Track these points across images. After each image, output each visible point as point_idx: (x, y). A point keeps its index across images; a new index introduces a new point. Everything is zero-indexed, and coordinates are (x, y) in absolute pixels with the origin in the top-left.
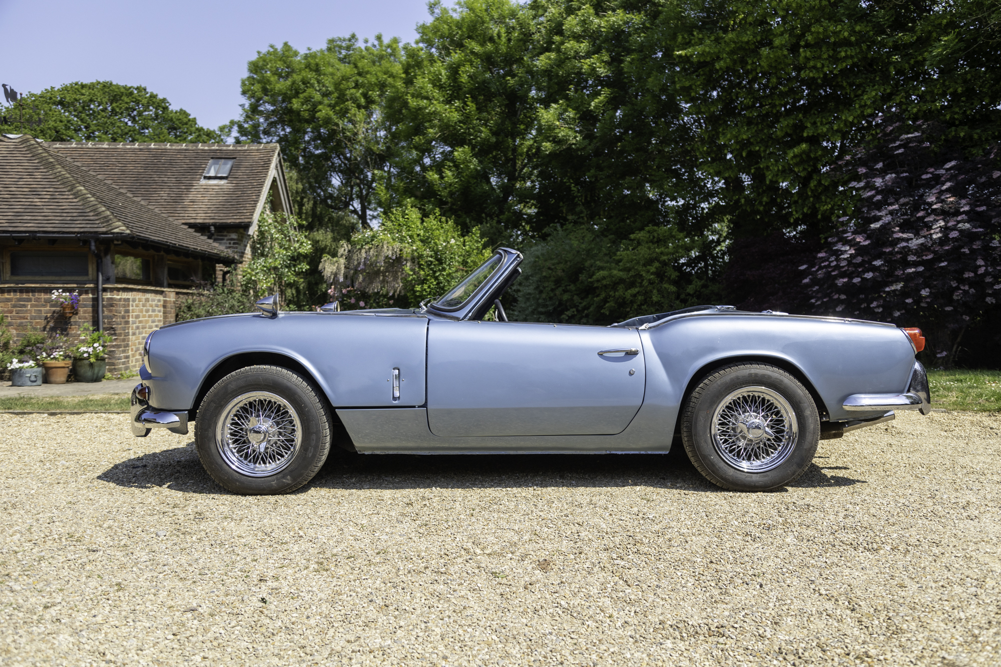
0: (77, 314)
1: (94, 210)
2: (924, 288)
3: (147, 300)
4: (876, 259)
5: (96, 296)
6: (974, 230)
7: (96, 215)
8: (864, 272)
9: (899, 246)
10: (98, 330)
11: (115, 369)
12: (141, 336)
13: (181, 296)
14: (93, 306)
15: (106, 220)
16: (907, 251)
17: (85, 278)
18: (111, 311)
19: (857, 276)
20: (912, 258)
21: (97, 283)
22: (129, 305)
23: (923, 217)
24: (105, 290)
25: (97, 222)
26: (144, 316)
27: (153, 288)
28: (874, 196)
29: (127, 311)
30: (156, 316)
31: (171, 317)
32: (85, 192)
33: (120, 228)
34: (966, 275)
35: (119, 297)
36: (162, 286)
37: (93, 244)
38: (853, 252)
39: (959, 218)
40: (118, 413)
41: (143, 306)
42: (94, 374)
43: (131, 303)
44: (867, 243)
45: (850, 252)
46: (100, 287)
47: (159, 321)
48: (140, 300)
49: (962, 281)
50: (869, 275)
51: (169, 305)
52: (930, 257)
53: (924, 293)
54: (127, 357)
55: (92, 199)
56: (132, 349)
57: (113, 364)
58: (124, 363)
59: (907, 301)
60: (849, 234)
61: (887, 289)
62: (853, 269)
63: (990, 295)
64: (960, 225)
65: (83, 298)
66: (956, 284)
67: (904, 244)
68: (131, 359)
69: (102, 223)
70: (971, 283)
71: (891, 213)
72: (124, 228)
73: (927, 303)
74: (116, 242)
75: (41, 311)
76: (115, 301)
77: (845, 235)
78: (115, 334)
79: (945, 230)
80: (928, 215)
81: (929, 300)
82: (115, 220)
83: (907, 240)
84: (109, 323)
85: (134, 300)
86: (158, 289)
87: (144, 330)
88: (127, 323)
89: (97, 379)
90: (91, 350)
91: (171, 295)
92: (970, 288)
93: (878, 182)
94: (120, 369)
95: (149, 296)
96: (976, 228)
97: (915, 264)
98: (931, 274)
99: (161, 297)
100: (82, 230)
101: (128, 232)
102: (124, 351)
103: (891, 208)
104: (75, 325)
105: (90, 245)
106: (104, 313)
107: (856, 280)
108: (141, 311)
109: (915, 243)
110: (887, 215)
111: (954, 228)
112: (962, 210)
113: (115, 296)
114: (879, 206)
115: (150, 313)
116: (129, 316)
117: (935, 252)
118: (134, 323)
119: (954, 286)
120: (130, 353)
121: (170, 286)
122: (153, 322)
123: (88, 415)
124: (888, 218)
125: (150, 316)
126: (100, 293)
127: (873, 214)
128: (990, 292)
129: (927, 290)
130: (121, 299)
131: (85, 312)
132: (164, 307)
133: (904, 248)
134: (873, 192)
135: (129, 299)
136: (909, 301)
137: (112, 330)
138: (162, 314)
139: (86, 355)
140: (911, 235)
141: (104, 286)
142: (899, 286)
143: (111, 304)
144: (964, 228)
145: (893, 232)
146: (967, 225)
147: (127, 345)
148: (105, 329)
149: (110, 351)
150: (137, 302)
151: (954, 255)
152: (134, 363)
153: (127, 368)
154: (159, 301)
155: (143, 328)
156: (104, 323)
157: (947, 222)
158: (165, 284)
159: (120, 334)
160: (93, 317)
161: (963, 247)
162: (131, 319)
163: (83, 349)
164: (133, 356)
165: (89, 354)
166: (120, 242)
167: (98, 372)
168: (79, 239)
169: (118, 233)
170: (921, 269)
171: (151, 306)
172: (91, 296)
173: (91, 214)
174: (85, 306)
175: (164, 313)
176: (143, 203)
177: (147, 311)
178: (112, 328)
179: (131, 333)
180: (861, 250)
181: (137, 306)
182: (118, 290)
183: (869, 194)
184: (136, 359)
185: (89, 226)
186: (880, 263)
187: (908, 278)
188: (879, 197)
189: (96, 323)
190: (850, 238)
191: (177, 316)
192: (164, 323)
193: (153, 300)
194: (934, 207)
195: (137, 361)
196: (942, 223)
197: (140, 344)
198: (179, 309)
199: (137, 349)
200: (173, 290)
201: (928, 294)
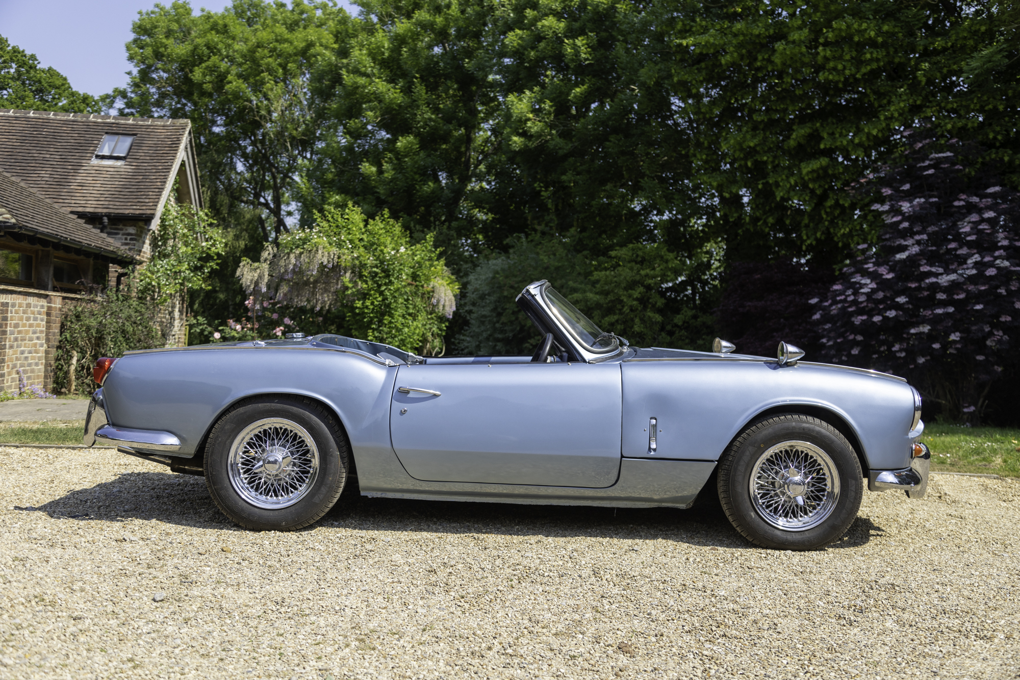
2: (954, 332)
3: (29, 305)
4: (899, 295)
6: (1013, 269)
8: (886, 309)
9: (927, 281)
12: (19, 349)
13: (69, 302)
16: (935, 288)
19: (878, 314)
20: (941, 296)
22: (7, 310)
23: (955, 249)
26: (24, 325)
27: (36, 291)
28: (900, 222)
29: (5, 319)
30: (38, 325)
31: (56, 328)
33: (3, 216)
34: (1002, 319)
36: (46, 289)
38: (875, 286)
39: (997, 253)
41: (24, 313)
43: (10, 308)
44: (890, 276)
45: (870, 286)
47: (41, 332)
48: (20, 306)
50: (892, 314)
51: (53, 313)
52: (962, 296)
53: (954, 337)
54: (2, 376)
56: (8, 365)
59: (934, 346)
60: (870, 265)
61: (913, 331)
62: (874, 305)
64: (998, 262)
66: (990, 328)
67: (933, 280)
68: (6, 377)
70: (1006, 328)
71: (918, 243)
72: (8, 216)
73: (957, 349)
77: (866, 266)
79: (981, 266)
80: (961, 246)
81: (959, 346)
83: (936, 275)
85: (13, 305)
86: (42, 292)
87: (23, 343)
88: (4, 332)
91: (57, 300)
92: (1004, 334)
93: (906, 206)
95: (31, 300)
96: (1015, 266)
97: (945, 304)
98: (963, 317)
99: (43, 302)
101: (13, 221)
103: (917, 237)
107: (877, 319)
108: (21, 319)
109: (944, 280)
110: (913, 245)
111: (991, 265)
112: (1000, 244)
114: (906, 233)
115: (31, 322)
116: (6, 324)
117: (967, 292)
118: (12, 333)
119: (987, 330)
120: (6, 370)
121: (55, 289)
122: (34, 333)
124: (915, 249)
125: (31, 326)
127: (899, 243)
129: (958, 334)
132: (48, 314)
133: (932, 284)
134: (899, 218)
135: (7, 303)
136: (936, 346)
138: (44, 323)
140: (941, 270)
142: (926, 329)
144: (1002, 265)
145: (920, 265)
146: (1006, 263)
147: (3, 361)
150: (17, 308)
151: (989, 297)
152: (9, 384)
153: (1, 389)
154: (42, 307)
155: (22, 340)
157: (983, 257)
158: (50, 286)
161: (998, 287)
162: (8, 329)
164: (9, 374)
166: (2, 234)
169: (1, 222)
170: (951, 310)
171: (33, 313)
175: (47, 322)
176: (22, 184)
177: (28, 319)
179: (7, 346)
180: (883, 284)
181: (17, 312)
183: (895, 219)
184: (12, 378)
186: (904, 300)
187: (935, 321)
188: (906, 224)
190: (871, 270)
191: (63, 325)
192: (47, 335)
193: (36, 306)
194: (969, 238)
195: (13, 380)
196: (977, 258)
197: (17, 359)
198: (66, 318)
199: (14, 366)
200: (58, 294)
201: (958, 339)
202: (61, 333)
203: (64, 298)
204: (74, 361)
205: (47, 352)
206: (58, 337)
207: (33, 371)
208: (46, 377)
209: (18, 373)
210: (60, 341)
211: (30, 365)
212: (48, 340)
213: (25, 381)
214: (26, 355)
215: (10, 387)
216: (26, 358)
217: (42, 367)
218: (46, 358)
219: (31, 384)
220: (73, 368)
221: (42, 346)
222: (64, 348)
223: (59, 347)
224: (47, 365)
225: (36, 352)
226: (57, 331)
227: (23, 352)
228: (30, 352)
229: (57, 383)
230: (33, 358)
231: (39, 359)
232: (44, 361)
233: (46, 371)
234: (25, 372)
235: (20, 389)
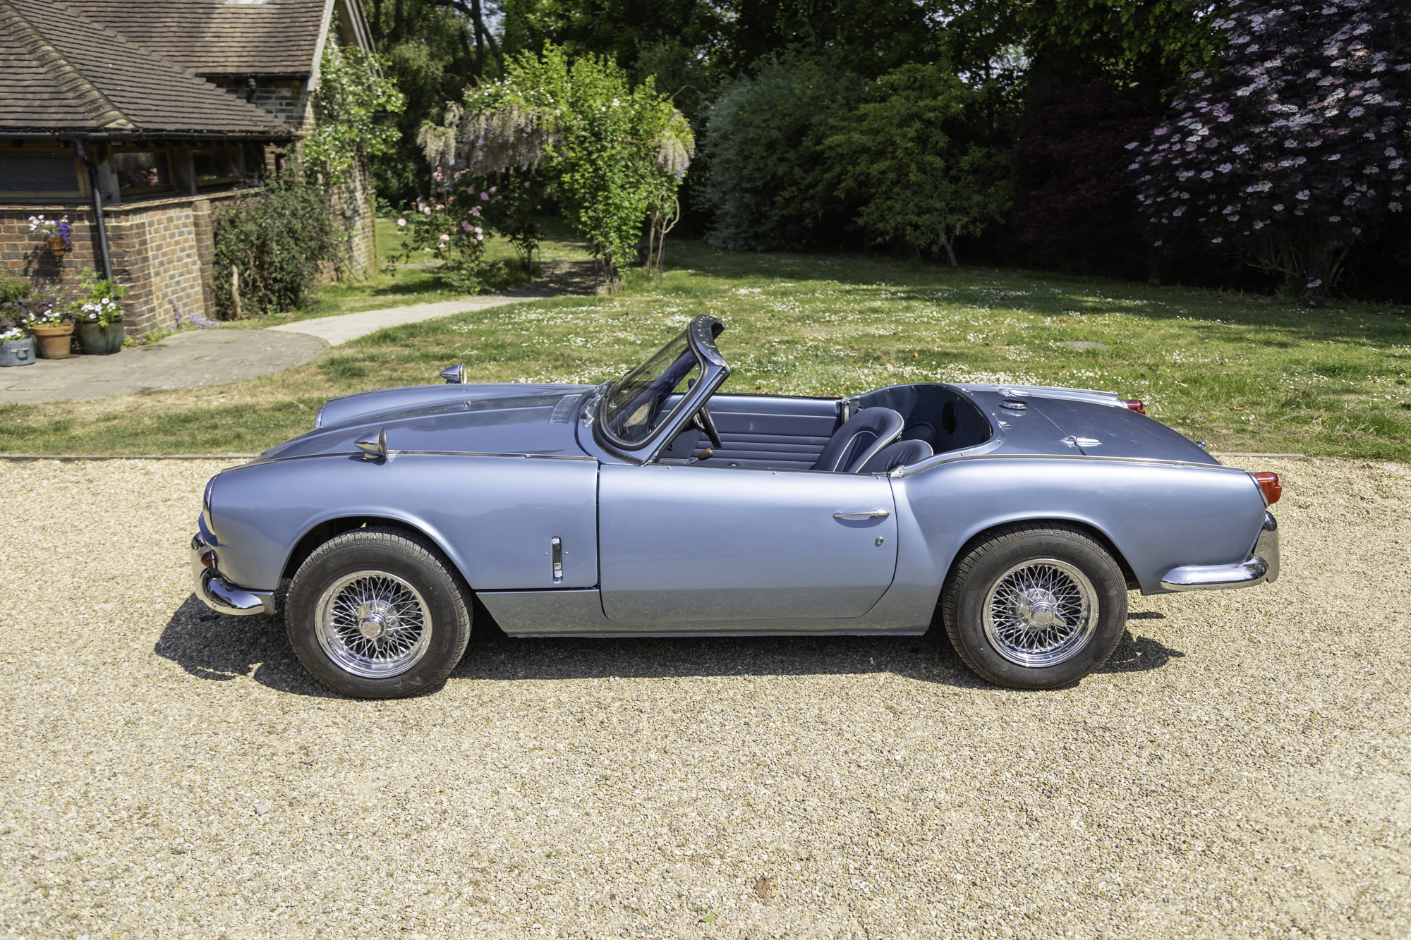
0: (70, 250)
1: (74, 89)
2: (1302, 190)
3: (170, 220)
4: (1238, 144)
5: (94, 224)
6: (1388, 104)
7: (79, 97)
8: (1220, 162)
9: (1273, 125)
10: (103, 276)
11: (137, 330)
12: (168, 274)
13: (217, 203)
14: (93, 238)
15: (95, 107)
16: (1286, 133)
17: (75, 195)
18: (120, 246)
19: (1209, 169)
20: (1290, 144)
21: (93, 204)
22: (144, 232)
23: (1316, 80)
24: (107, 214)
25: (82, 109)
26: (169, 245)
27: (176, 200)
28: (1248, 44)
29: (144, 243)
30: (186, 241)
31: (208, 240)
32: (55, 55)
33: (118, 121)
34: (1367, 171)
35: (128, 224)
36: (189, 194)
37: (80, 147)
38: (1207, 133)
39: (1368, 84)
40: (159, 459)
41: (166, 230)
42: (108, 342)
43: (147, 229)
44: (1227, 119)
45: (1201, 133)
46: (100, 212)
47: (191, 247)
48: (160, 222)
49: (1358, 177)
50: (1226, 168)
51: (202, 222)
52: (1317, 144)
53: (1302, 196)
54: (152, 310)
55: (68, 68)
56: (157, 297)
57: (134, 324)
58: (148, 320)
59: (1276, 208)
60: (1204, 104)
61: (1250, 190)
62: (1204, 158)
63: (1396, 199)
64: (1367, 97)
65: (76, 227)
66: (1350, 183)
67: (1282, 122)
68: (158, 311)
69: (90, 111)
70: (1372, 182)
71: (1268, 71)
72: (123, 121)
73: (1304, 210)
74: (114, 143)
75: (16, 246)
76: (124, 230)
77: (1198, 105)
78: (130, 280)
79: (1346, 103)
80: (1324, 75)
81: (1306, 206)
82: (108, 107)
83: (1287, 116)
84: (120, 263)
85: (151, 224)
86: (184, 199)
87: (171, 266)
88: (146, 259)
89: (113, 349)
90: (98, 308)
91: (203, 204)
92: (1369, 188)
93: (1257, 22)
94: (144, 330)
95: (172, 213)
96: (1390, 100)
97: (1294, 153)
98: (1316, 171)
99: (188, 211)
100: (60, 124)
101: (130, 126)
102: (146, 303)
103: (1268, 64)
104: (71, 266)
105: (76, 148)
106: (111, 248)
107: (1207, 175)
108: (164, 238)
109: (1298, 122)
110: (1262, 74)
111: (1357, 102)
112: (1374, 70)
113: (123, 224)
114: (1253, 61)
115: (177, 238)
116: (146, 249)
117: (1325, 137)
118: (155, 257)
119: (1346, 185)
120: (156, 303)
121: (202, 190)
122: (183, 250)
123: (117, 463)
124: (1264, 80)
125: (177, 243)
126: (101, 219)
127: (1242, 72)
128: (1397, 194)
129: (1307, 192)
130: (132, 226)
131: (82, 247)
132: (196, 225)
133: (1281, 127)
134: (1248, 38)
135: (143, 224)
136: (1278, 208)
137: (126, 275)
138: (193, 236)
139: (92, 316)
140: (1294, 108)
141: (105, 209)
142: (1266, 187)
143: (119, 235)
144: (1372, 102)
145: (1269, 102)
147: (150, 293)
148: (115, 273)
149: (127, 305)
150: (156, 226)
151: (1354, 144)
152: (163, 317)
153: (153, 326)
154: (187, 217)
155: (169, 263)
156: (111, 263)
157: (1349, 91)
158: (193, 188)
159: (138, 279)
160: (95, 255)
161: (1366, 131)
162: (150, 254)
163: (88, 307)
164: (161, 306)
165: (97, 313)
166: (120, 144)
167: (114, 340)
168: (58, 140)
169: (115, 129)
170: (1302, 161)
171: (177, 227)
172: (87, 223)
173: (71, 95)
174: (81, 238)
175: (196, 235)
177: (172, 236)
178: (126, 271)
179: (152, 274)
180: (1217, 130)
181: (156, 232)
182: (127, 213)
183: (1241, 41)
184: (165, 310)
185: (69, 117)
186: (1244, 150)
187: (1281, 175)
188: (1254, 48)
189: (100, 264)
190: (1203, 111)
191: (216, 235)
192: (199, 250)
193: (179, 218)
194: (1334, 64)
195: (166, 312)
196: (1340, 93)
197: (167, 286)
198: (219, 223)
199: (165, 295)
200: (205, 197)
201: (1307, 198)
202: (216, 243)
203: (212, 201)
204: (235, 279)
205: (202, 270)
206: (213, 250)
207: (188, 296)
208: (205, 300)
209: (171, 302)
210: (216, 255)
211: (184, 289)
212: (201, 256)
213: (181, 311)
214: (177, 279)
215: (164, 321)
216: (178, 283)
217: (199, 289)
218: (202, 277)
219: (190, 312)
220: (235, 288)
221: (194, 263)
222: (221, 262)
223: (216, 263)
224: (205, 285)
225: (189, 272)
226: (210, 242)
227: (172, 277)
228: (181, 275)
229: (221, 305)
230: (186, 280)
231: (194, 279)
232: (200, 281)
233: (205, 292)
234: (179, 299)
235: (177, 320)
